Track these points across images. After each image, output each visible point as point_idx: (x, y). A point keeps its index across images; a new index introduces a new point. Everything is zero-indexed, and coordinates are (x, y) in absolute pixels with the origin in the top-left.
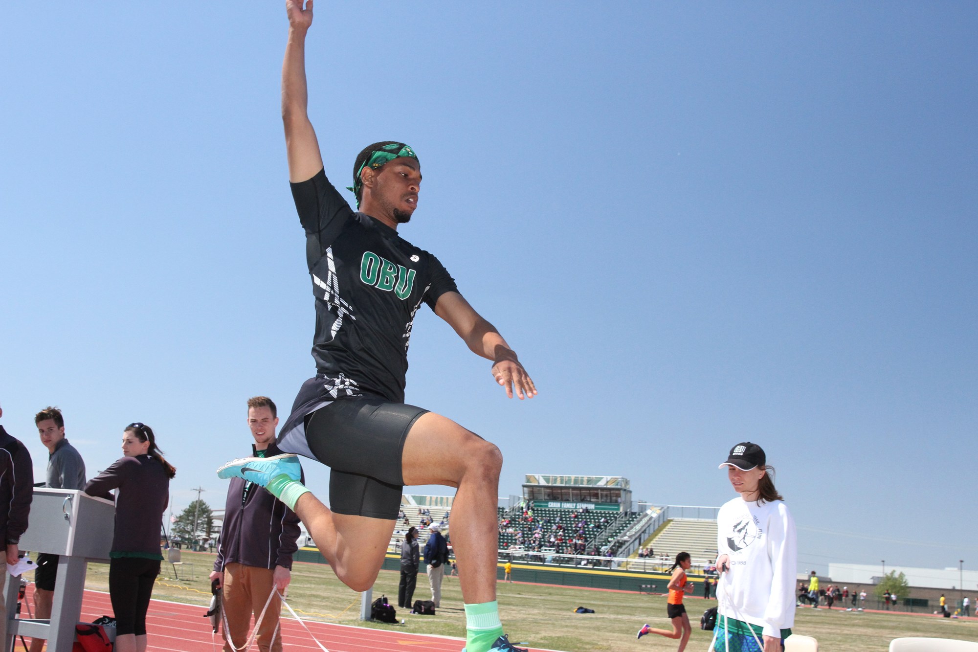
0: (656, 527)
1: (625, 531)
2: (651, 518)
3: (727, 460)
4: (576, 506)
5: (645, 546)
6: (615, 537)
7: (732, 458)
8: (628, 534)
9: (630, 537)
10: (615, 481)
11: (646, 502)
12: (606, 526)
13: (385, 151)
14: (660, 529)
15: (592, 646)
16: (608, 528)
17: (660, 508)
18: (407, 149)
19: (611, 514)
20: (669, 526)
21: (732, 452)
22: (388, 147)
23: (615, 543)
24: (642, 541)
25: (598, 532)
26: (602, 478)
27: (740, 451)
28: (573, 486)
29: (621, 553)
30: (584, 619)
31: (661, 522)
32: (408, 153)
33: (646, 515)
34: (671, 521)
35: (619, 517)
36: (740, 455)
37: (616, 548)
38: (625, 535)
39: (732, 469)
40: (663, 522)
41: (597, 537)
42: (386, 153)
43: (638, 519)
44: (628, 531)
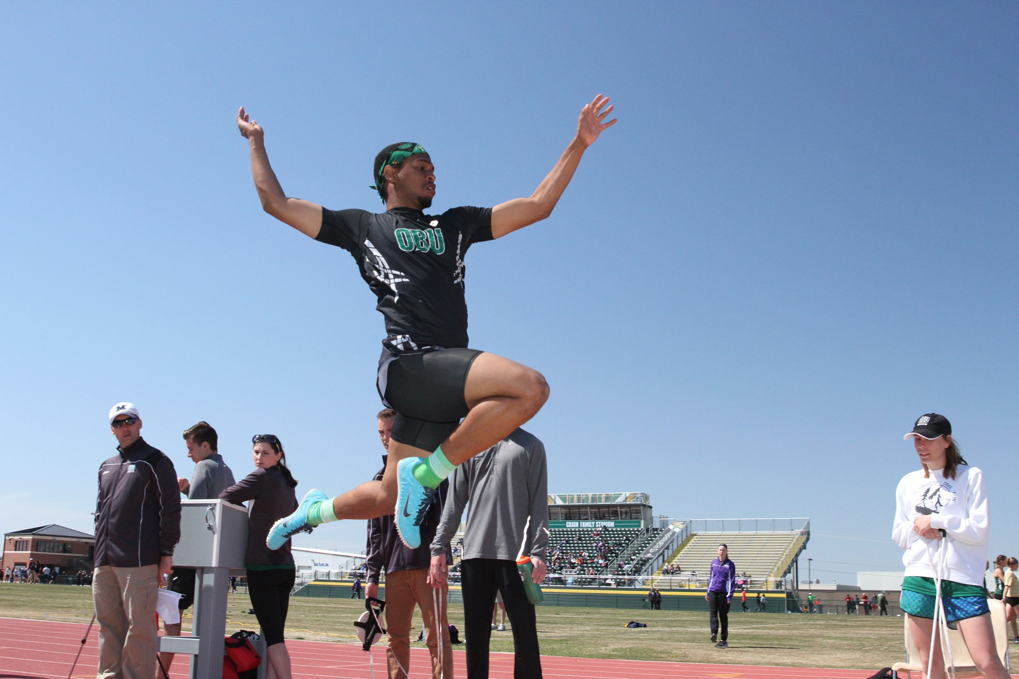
0: (680, 542)
1: (648, 548)
2: (674, 533)
3: (912, 430)
4: (595, 525)
5: (669, 562)
6: (638, 555)
7: (917, 428)
8: (651, 551)
9: (653, 554)
10: (634, 496)
11: (667, 517)
12: (628, 544)
13: (401, 150)
14: (683, 545)
15: (667, 655)
16: (630, 546)
17: (682, 523)
18: (419, 147)
19: (632, 531)
20: (692, 541)
21: (917, 423)
22: (403, 147)
23: (638, 560)
24: (666, 558)
25: (620, 550)
26: (621, 494)
27: (924, 422)
28: (591, 504)
29: (645, 571)
30: (640, 632)
31: (685, 537)
32: (420, 150)
33: (669, 530)
34: (695, 535)
35: (640, 534)
36: (924, 426)
37: (640, 565)
38: (648, 552)
39: (918, 440)
40: (687, 536)
41: (619, 556)
42: (402, 152)
43: (660, 535)
44: (651, 547)
